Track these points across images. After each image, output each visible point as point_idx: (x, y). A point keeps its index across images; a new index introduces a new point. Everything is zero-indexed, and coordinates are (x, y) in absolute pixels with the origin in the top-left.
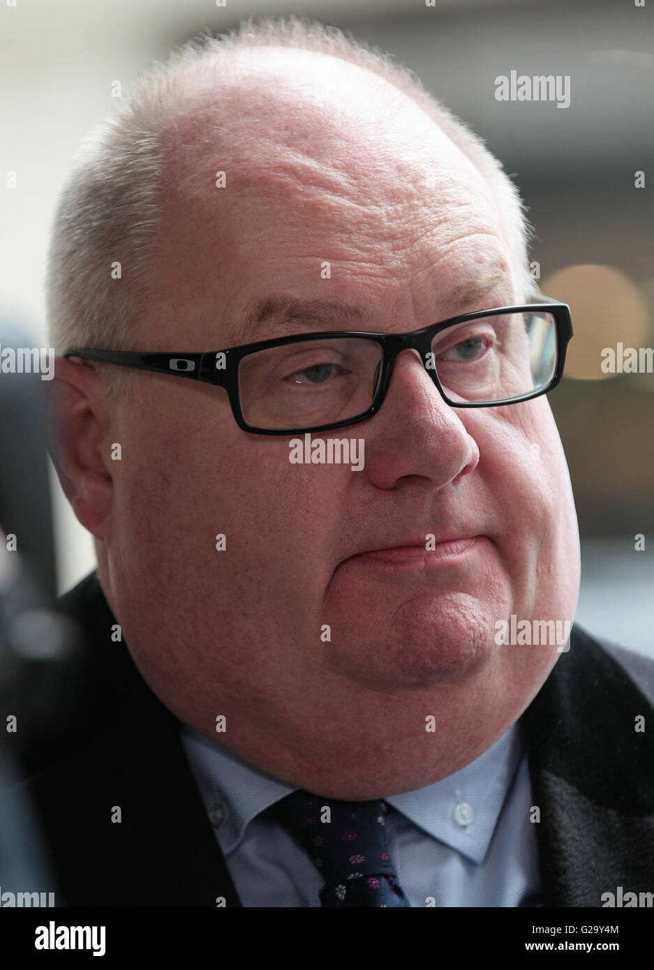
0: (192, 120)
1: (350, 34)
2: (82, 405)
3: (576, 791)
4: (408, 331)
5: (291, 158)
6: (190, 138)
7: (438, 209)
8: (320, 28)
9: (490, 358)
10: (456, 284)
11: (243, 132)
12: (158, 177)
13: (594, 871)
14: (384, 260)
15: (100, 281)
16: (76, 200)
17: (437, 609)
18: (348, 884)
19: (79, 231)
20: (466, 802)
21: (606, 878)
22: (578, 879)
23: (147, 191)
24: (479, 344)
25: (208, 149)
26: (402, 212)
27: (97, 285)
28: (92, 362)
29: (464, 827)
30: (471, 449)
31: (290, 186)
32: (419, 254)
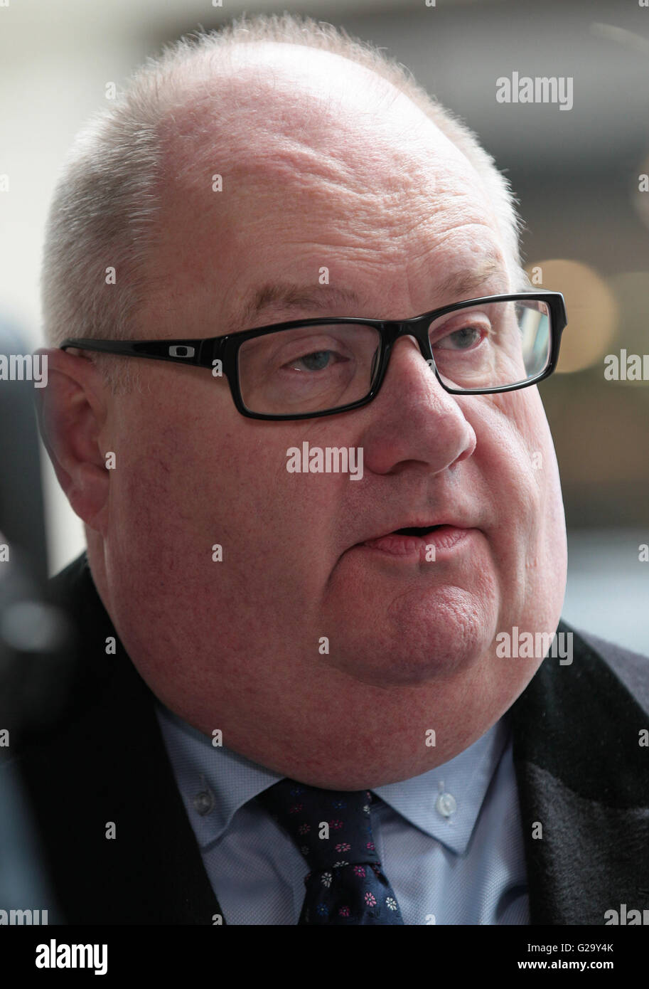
0: (190, 111)
1: (342, 28)
2: (78, 397)
3: (561, 784)
4: (405, 318)
5: (289, 147)
6: (187, 129)
7: (435, 198)
8: (313, 24)
9: (486, 347)
10: (452, 271)
11: (241, 122)
12: (155, 167)
13: (580, 863)
14: (382, 246)
15: (99, 271)
16: (74, 192)
17: (428, 605)
18: (333, 871)
19: (76, 223)
20: (449, 792)
21: (592, 869)
22: (564, 870)
23: (145, 181)
24: (474, 333)
25: (205, 139)
26: (399, 200)
27: (96, 275)
28: (89, 354)
29: (447, 818)
30: (469, 436)
31: (289, 174)
32: (416, 240)
